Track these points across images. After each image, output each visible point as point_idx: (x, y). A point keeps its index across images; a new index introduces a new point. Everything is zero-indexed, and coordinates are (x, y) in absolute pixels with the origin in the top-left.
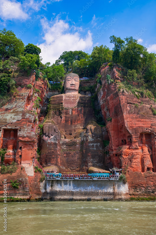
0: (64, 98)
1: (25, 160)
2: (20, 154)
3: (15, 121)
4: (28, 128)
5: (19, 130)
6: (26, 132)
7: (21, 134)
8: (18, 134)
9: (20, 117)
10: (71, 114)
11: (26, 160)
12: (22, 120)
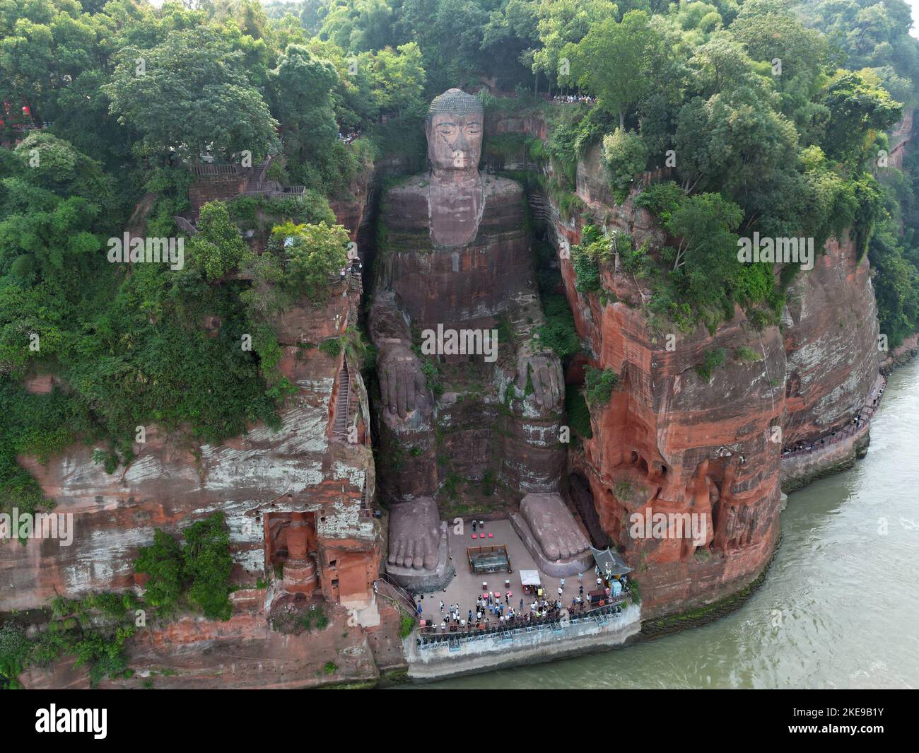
0: (429, 206)
1: (352, 591)
2: (333, 577)
3: (298, 487)
4: (349, 513)
5: (319, 520)
6: (345, 525)
7: (328, 531)
8: (320, 531)
9: (317, 473)
10: (457, 270)
11: (354, 593)
12: (325, 483)
